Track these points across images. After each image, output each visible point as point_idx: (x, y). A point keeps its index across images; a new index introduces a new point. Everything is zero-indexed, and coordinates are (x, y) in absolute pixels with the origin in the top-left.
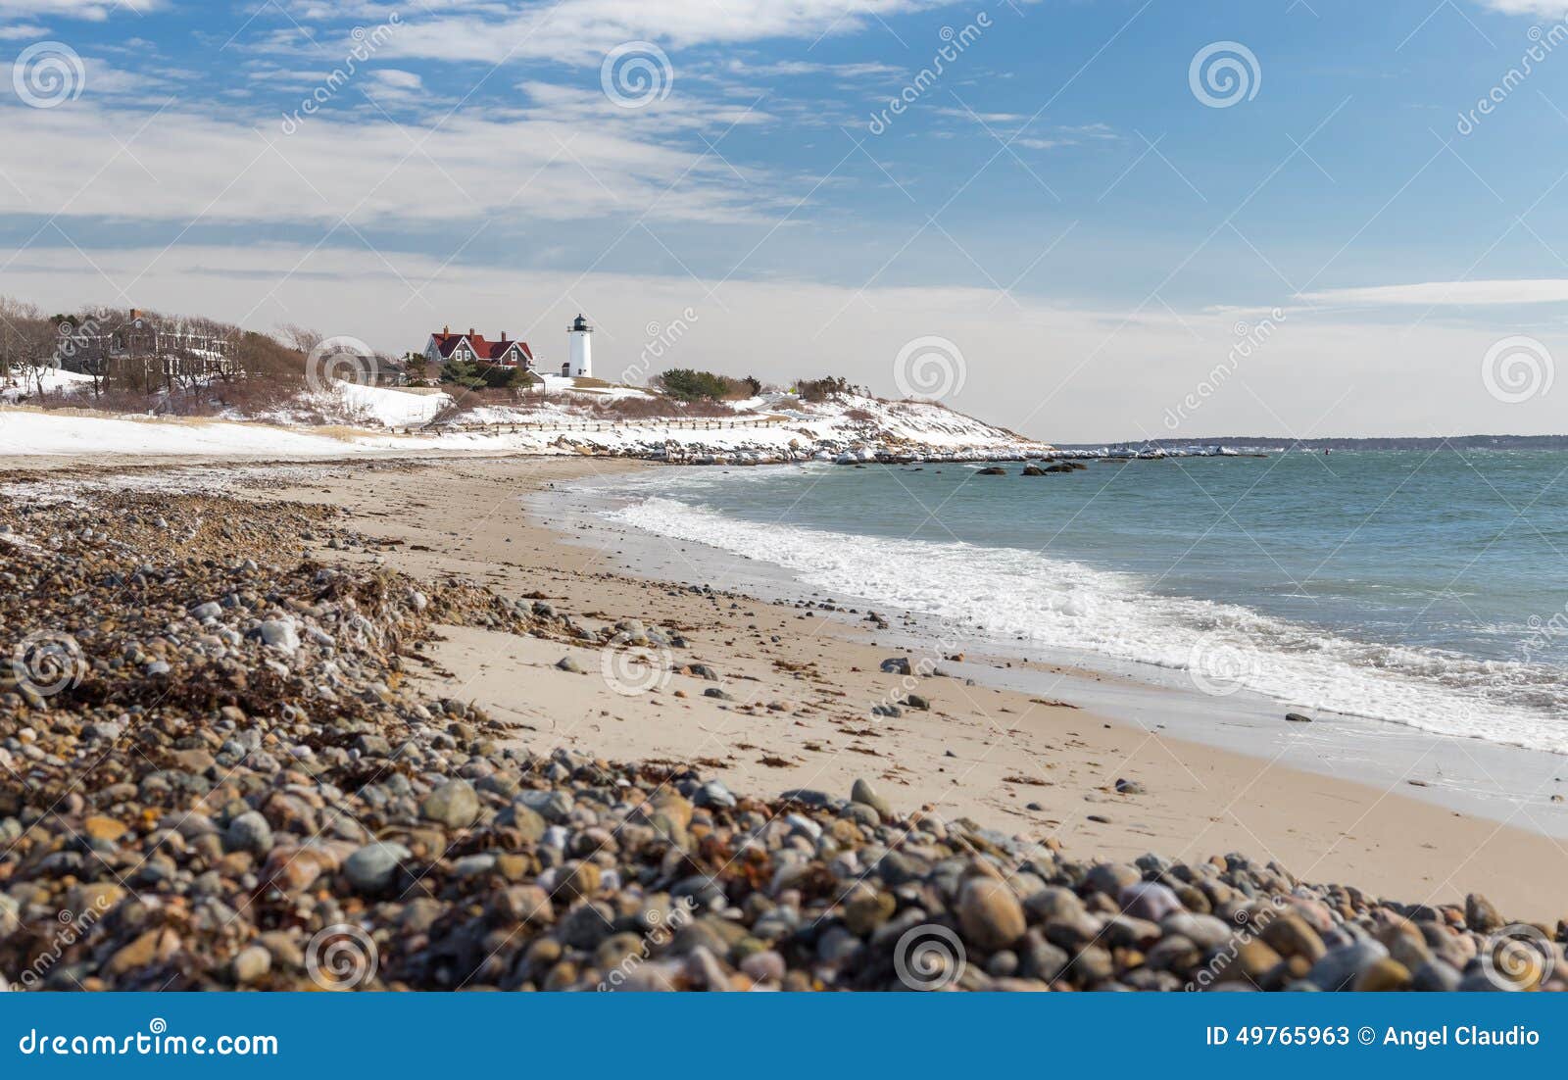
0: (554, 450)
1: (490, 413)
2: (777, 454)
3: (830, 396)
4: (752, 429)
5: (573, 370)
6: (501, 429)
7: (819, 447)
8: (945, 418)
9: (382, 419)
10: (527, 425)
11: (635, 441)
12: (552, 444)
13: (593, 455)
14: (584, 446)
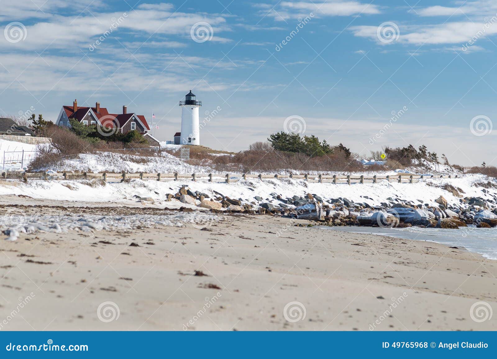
0: (176, 204)
1: (98, 160)
3: (415, 161)
4: (395, 184)
6: (110, 178)
7: (467, 205)
10: (141, 174)
11: (271, 195)
12: (173, 197)
13: (225, 212)
14: (212, 200)
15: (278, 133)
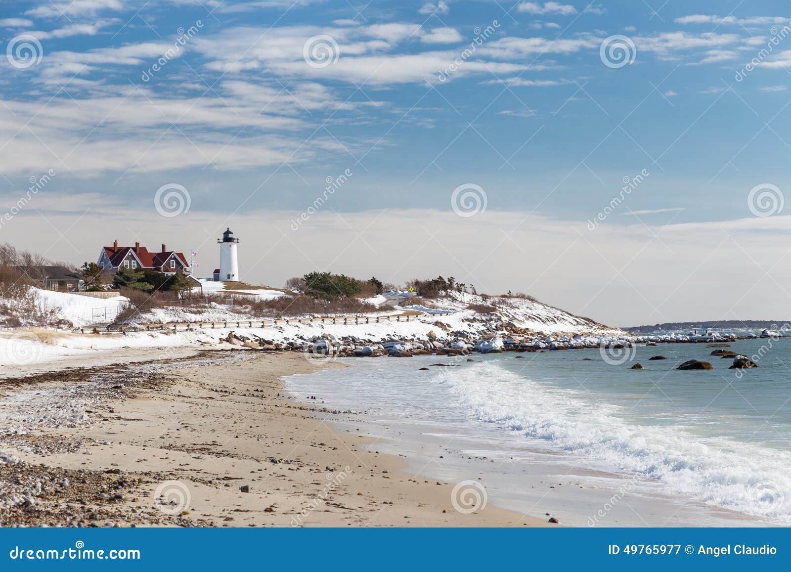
0: (227, 346)
1: (165, 313)
2: (418, 345)
3: (443, 293)
4: (394, 322)
5: (223, 275)
6: (178, 327)
7: (453, 338)
8: (538, 310)
9: (71, 319)
10: (201, 323)
11: (296, 335)
12: (224, 340)
13: (261, 350)
14: (252, 341)
15: (311, 273)
